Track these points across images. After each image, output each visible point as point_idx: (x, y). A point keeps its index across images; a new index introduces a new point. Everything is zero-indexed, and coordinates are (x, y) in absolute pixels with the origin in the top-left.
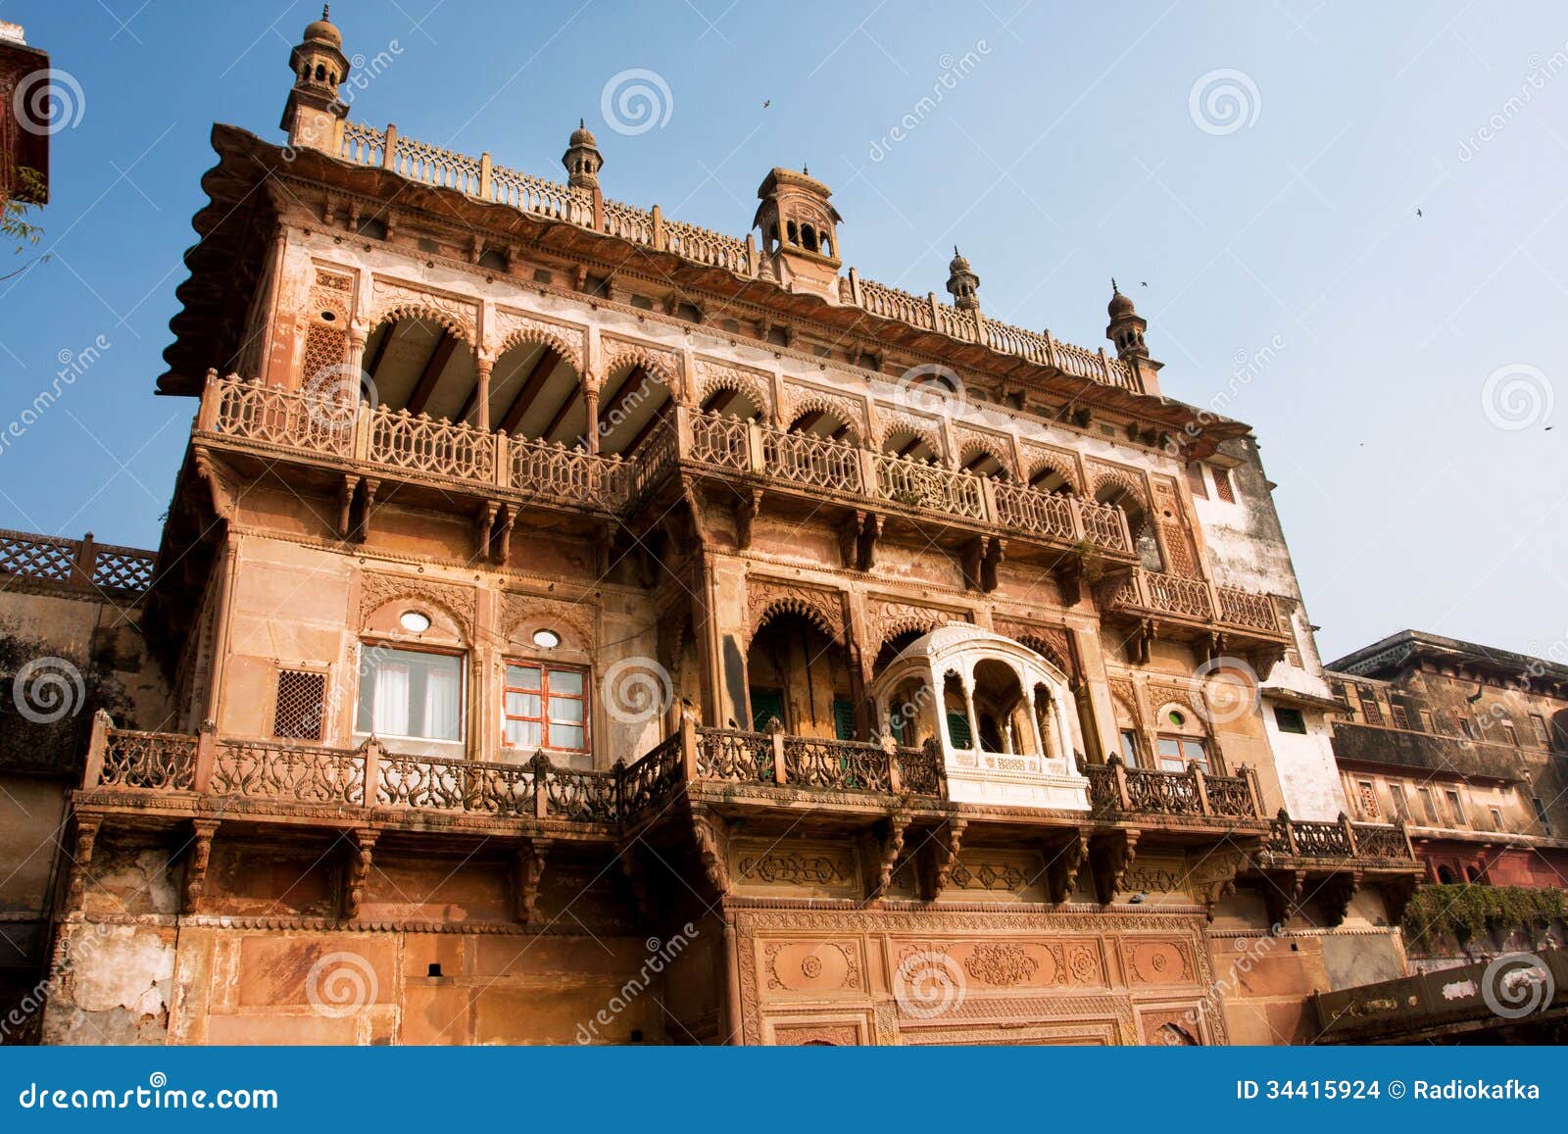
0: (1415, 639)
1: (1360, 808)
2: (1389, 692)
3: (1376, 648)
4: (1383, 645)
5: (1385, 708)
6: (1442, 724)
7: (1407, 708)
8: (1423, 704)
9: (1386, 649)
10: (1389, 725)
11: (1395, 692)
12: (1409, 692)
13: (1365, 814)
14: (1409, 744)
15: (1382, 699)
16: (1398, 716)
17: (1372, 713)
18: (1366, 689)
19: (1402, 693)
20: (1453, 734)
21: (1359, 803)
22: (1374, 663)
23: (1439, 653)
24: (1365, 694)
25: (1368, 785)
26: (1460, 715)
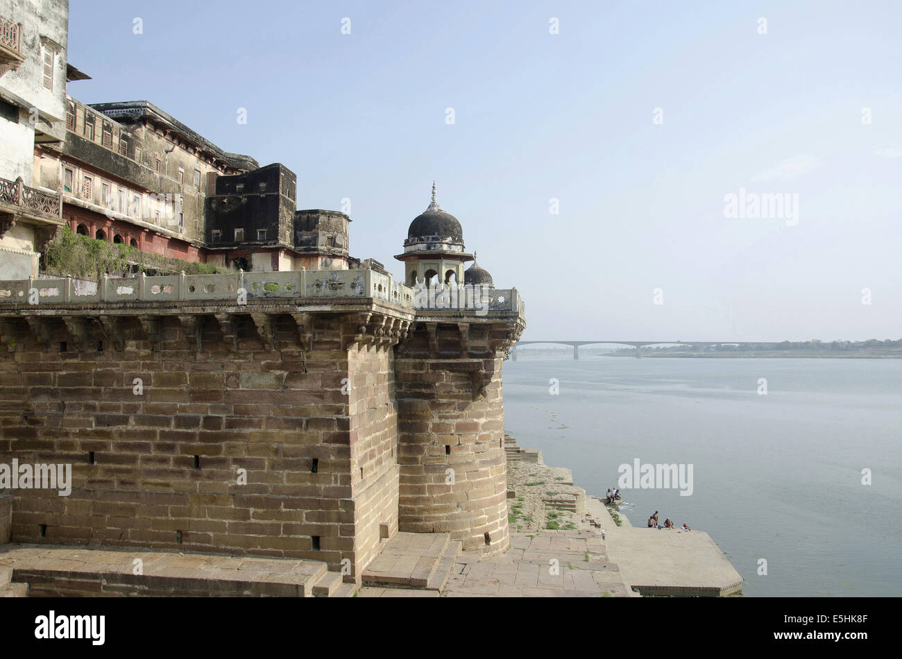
0: (148, 107)
1: (80, 191)
2: (122, 132)
3: (125, 105)
4: (130, 104)
5: (116, 140)
6: (146, 159)
7: (130, 144)
8: (139, 145)
9: (130, 107)
10: (115, 150)
11: (125, 133)
12: (134, 135)
13: (82, 195)
14: (123, 164)
15: (116, 134)
16: (121, 147)
17: (107, 139)
18: (108, 125)
19: (129, 135)
20: (150, 166)
21: (81, 188)
22: (120, 113)
23: (159, 120)
24: (107, 128)
25: (90, 179)
26: (158, 157)
